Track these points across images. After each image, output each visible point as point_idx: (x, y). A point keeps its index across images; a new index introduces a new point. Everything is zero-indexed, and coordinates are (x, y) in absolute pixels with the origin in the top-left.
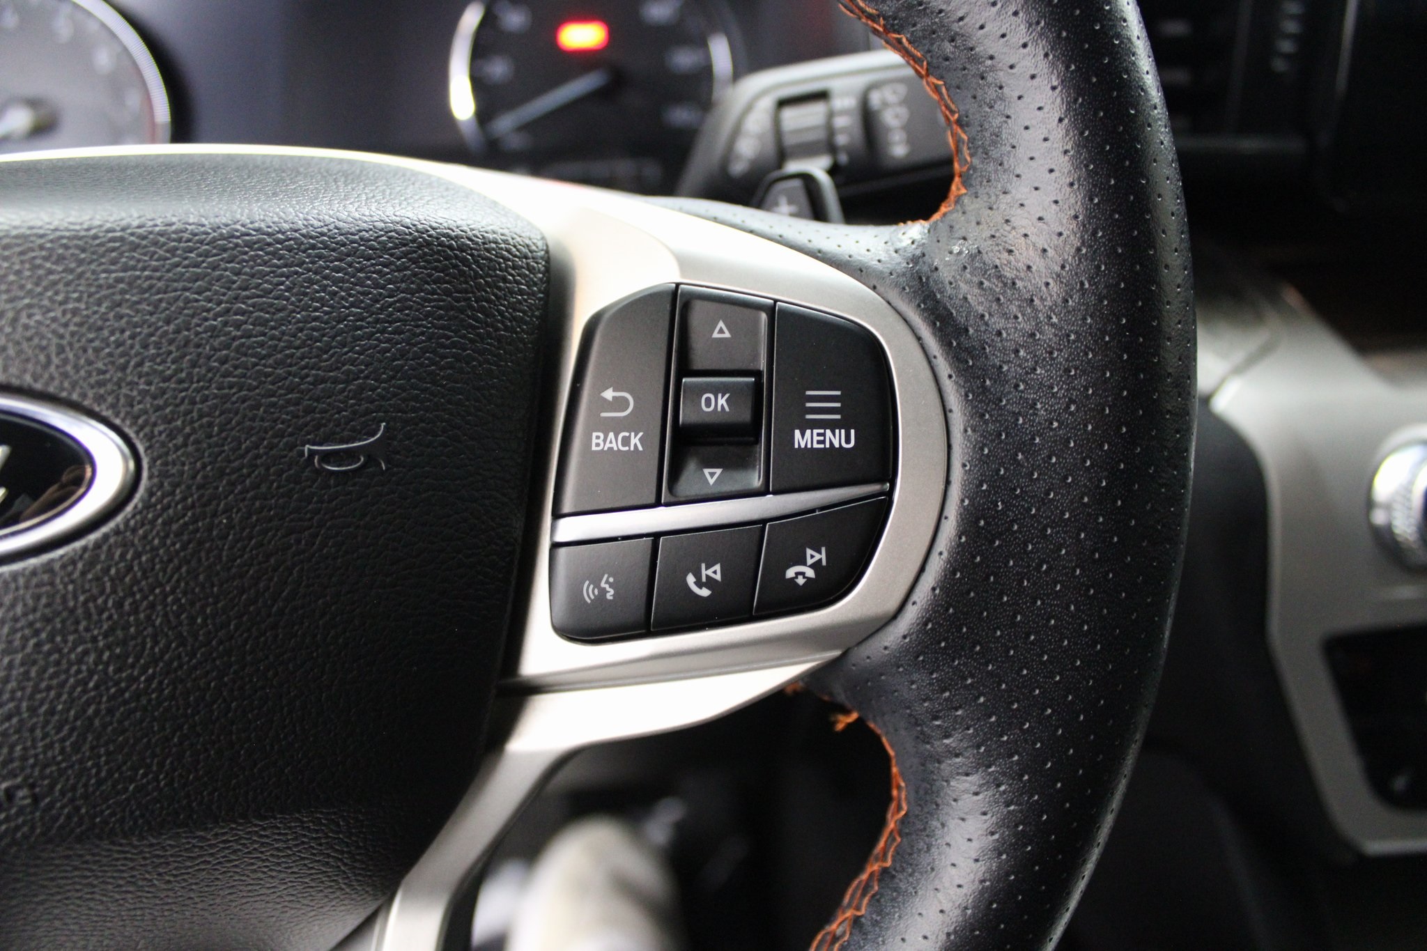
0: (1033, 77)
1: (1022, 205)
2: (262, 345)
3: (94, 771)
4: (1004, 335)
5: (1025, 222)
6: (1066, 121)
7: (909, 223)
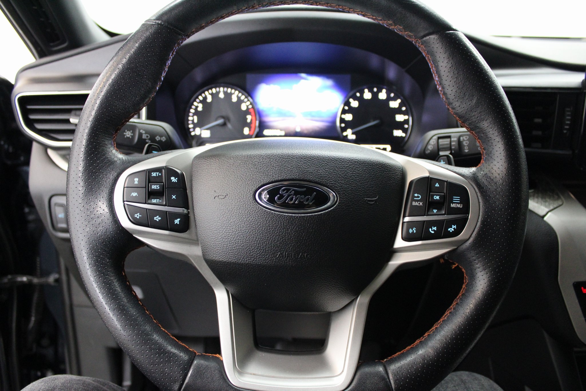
0: (498, 142)
1: (495, 165)
2: (358, 180)
3: (322, 253)
4: (491, 189)
5: (496, 169)
6: (504, 150)
7: (472, 167)
